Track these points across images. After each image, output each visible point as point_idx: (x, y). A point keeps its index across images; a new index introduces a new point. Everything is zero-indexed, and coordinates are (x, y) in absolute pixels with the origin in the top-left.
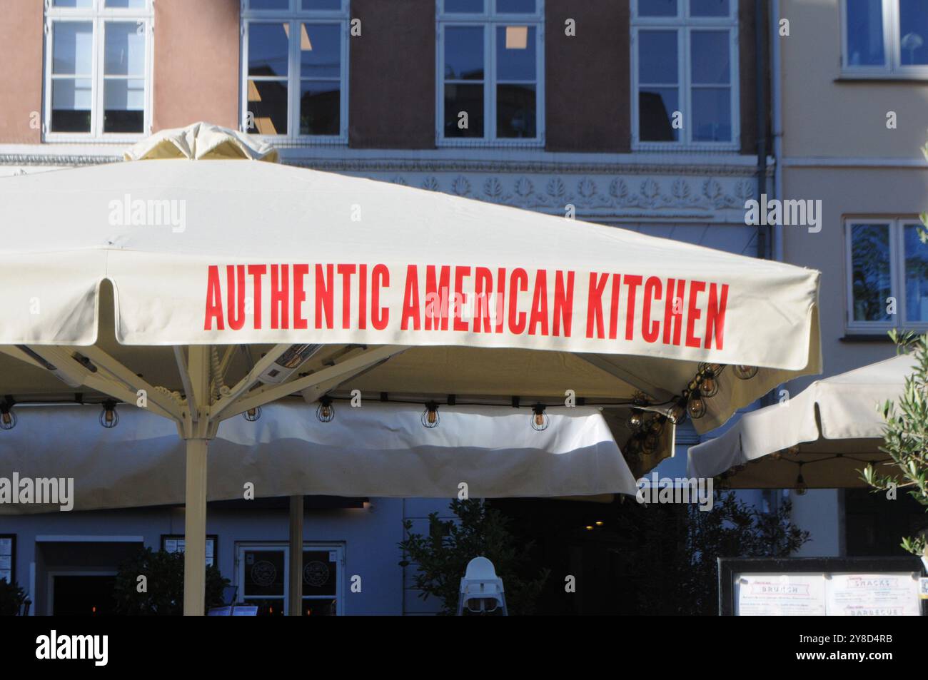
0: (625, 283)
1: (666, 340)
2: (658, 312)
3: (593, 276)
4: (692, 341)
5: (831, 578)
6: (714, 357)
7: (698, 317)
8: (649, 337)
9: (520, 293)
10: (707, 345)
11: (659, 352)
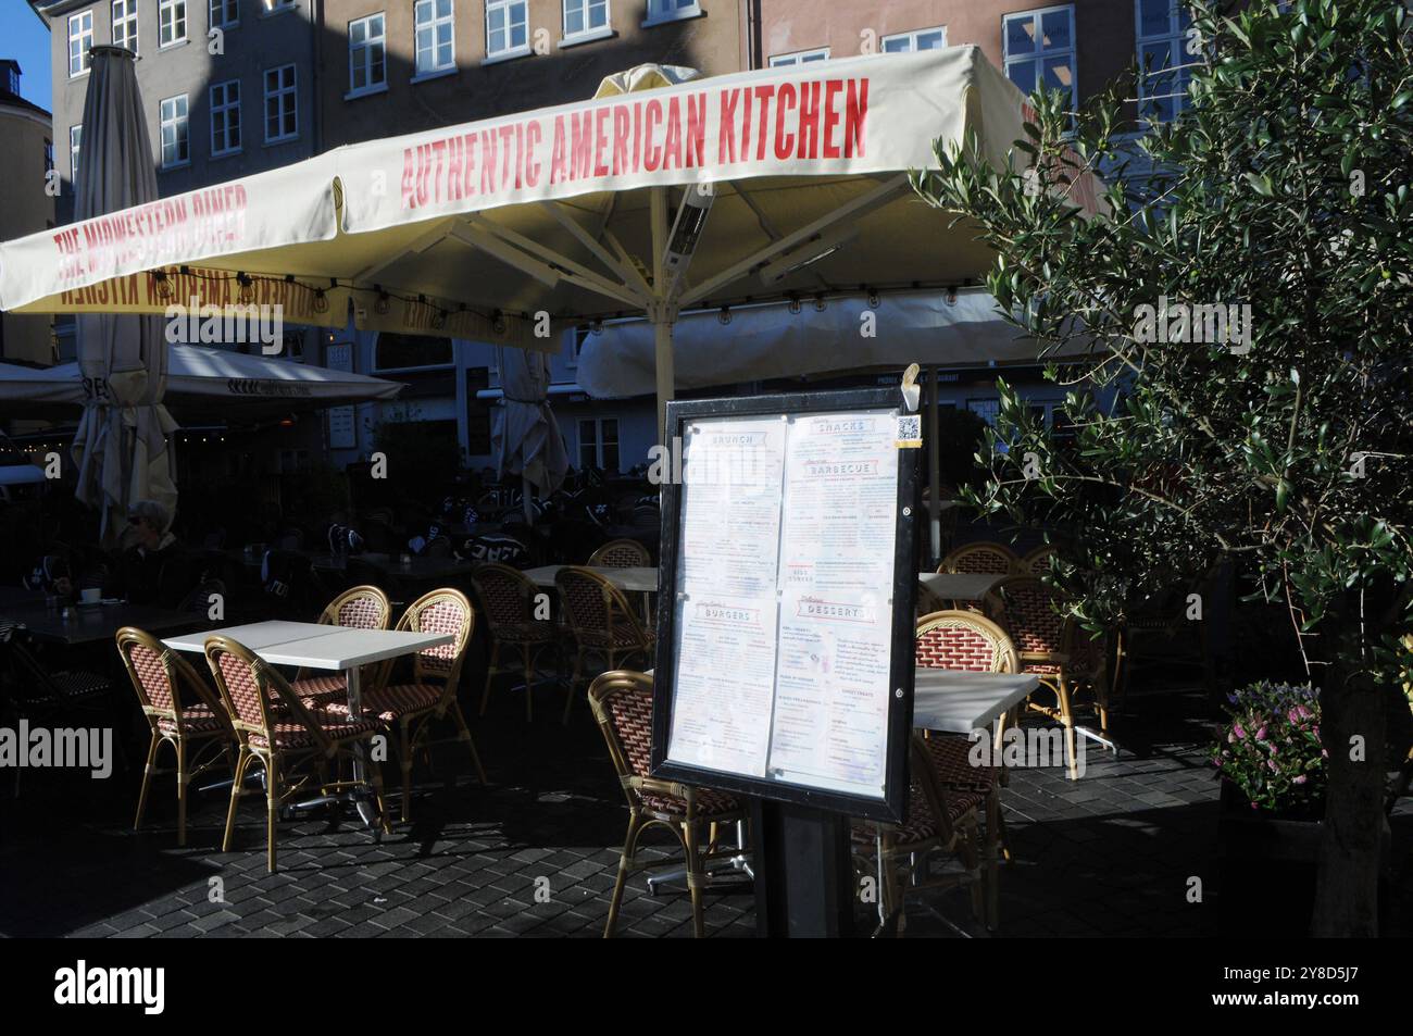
0: (757, 96)
1: (801, 154)
2: (792, 124)
3: (724, 94)
4: (830, 152)
5: (794, 422)
6: (858, 166)
7: (836, 122)
8: (781, 153)
9: (655, 126)
10: (848, 153)
11: (792, 169)
